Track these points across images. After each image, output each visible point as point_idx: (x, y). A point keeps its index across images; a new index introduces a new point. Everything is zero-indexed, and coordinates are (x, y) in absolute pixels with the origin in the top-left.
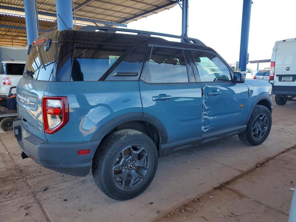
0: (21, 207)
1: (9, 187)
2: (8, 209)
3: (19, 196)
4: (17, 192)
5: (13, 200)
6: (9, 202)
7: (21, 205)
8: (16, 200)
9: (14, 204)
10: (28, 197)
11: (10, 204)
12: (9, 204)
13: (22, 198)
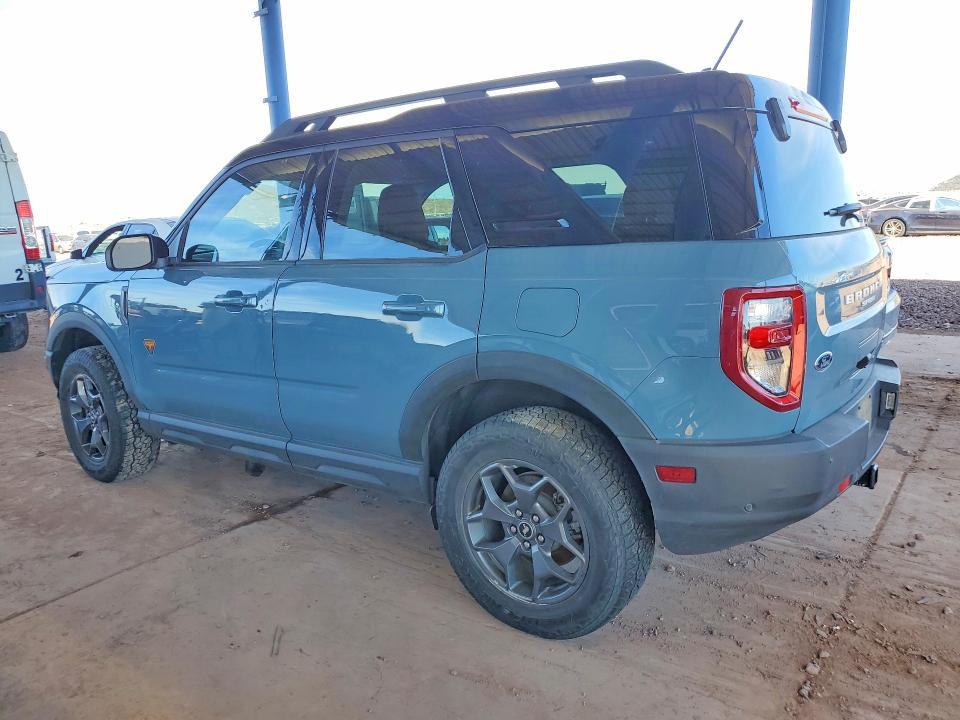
0: (916, 555)
1: (908, 620)
2: (950, 566)
3: (901, 580)
4: (898, 591)
5: (925, 577)
6: (936, 578)
7: (913, 558)
8: (915, 572)
9: (928, 568)
10: (881, 565)
11: (934, 573)
12: (939, 574)
13: (897, 570)
